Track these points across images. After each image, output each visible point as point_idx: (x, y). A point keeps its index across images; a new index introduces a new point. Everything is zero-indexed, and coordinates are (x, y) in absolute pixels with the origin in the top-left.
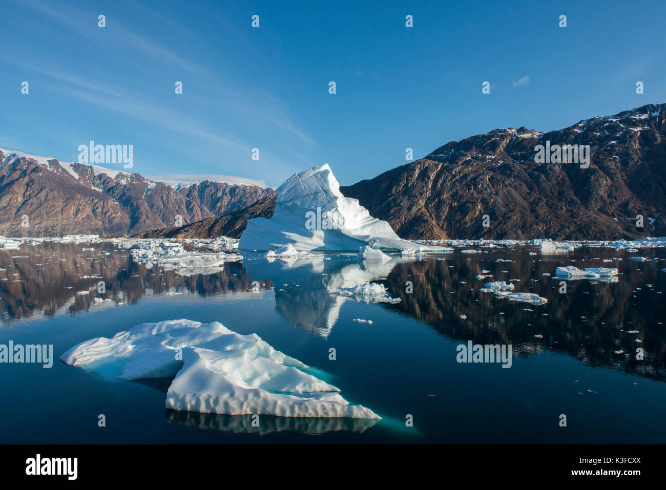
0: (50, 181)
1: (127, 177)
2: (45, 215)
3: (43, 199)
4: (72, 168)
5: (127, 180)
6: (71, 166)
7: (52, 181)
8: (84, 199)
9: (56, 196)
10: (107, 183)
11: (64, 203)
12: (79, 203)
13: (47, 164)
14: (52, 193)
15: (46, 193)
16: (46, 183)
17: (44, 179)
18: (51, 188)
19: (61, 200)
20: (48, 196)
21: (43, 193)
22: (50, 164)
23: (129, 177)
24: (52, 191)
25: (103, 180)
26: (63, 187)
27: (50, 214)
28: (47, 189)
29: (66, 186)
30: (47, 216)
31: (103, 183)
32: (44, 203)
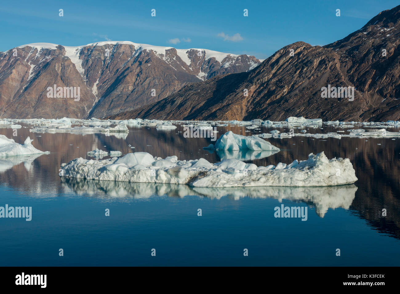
0: (155, 70)
1: (233, 59)
2: (146, 101)
3: (146, 87)
4: (188, 54)
5: (232, 62)
6: (187, 53)
7: (156, 70)
8: (181, 85)
9: (156, 84)
10: (213, 67)
11: (162, 89)
12: (174, 89)
13: (164, 53)
14: (154, 81)
15: (149, 81)
16: (151, 73)
17: (150, 69)
18: (154, 77)
19: (160, 87)
20: (150, 84)
21: (148, 81)
22: (166, 53)
23: (234, 60)
24: (154, 79)
25: (211, 64)
26: (164, 75)
27: (149, 100)
28: (150, 78)
29: (168, 73)
30: (147, 101)
31: (210, 67)
32: (146, 90)
